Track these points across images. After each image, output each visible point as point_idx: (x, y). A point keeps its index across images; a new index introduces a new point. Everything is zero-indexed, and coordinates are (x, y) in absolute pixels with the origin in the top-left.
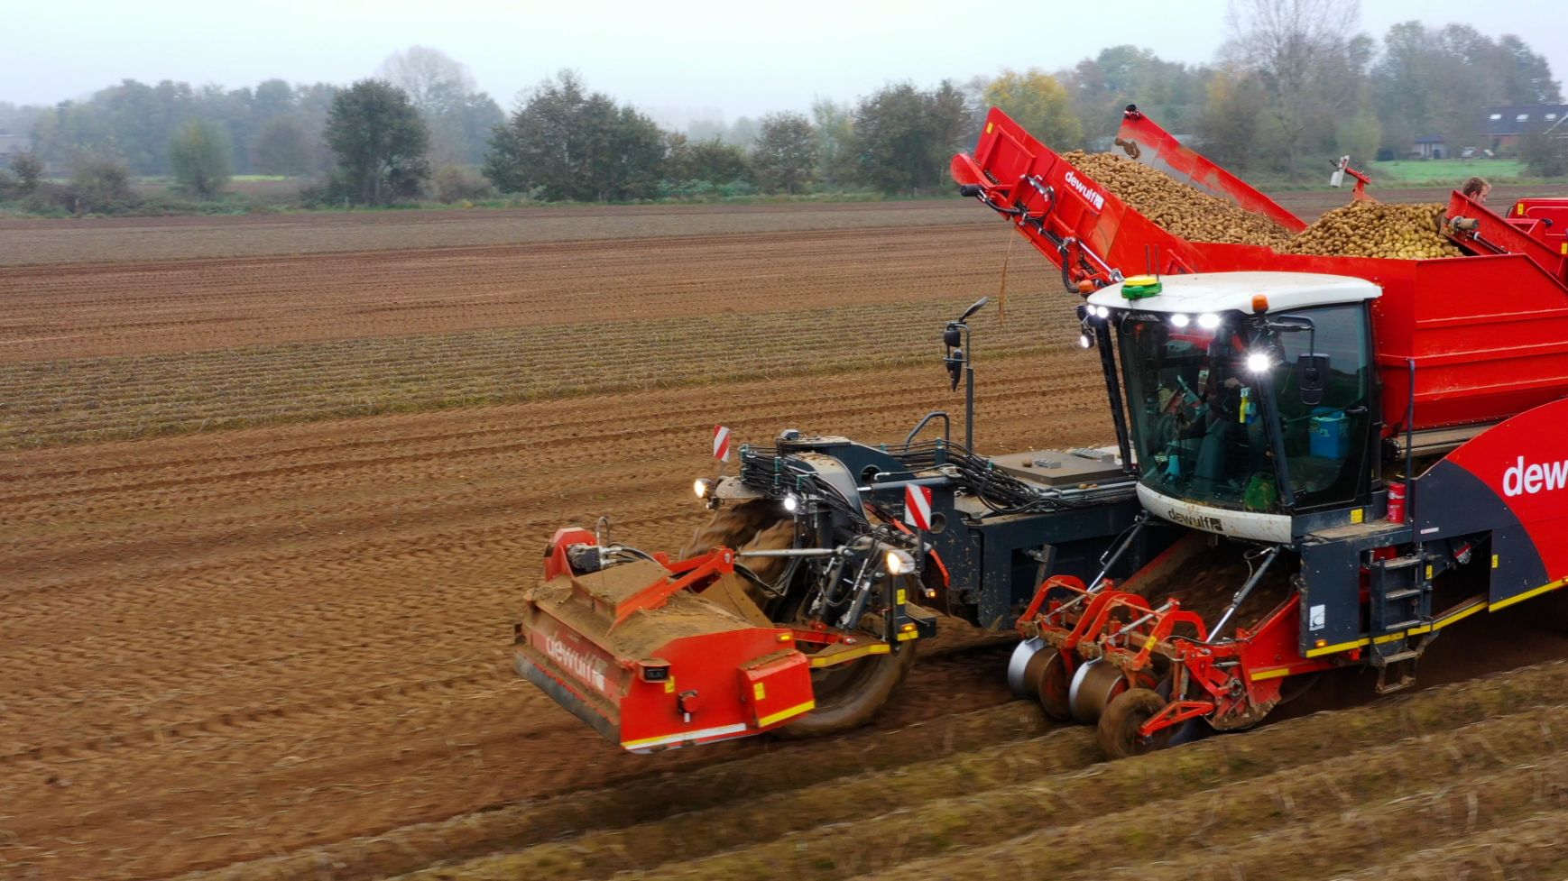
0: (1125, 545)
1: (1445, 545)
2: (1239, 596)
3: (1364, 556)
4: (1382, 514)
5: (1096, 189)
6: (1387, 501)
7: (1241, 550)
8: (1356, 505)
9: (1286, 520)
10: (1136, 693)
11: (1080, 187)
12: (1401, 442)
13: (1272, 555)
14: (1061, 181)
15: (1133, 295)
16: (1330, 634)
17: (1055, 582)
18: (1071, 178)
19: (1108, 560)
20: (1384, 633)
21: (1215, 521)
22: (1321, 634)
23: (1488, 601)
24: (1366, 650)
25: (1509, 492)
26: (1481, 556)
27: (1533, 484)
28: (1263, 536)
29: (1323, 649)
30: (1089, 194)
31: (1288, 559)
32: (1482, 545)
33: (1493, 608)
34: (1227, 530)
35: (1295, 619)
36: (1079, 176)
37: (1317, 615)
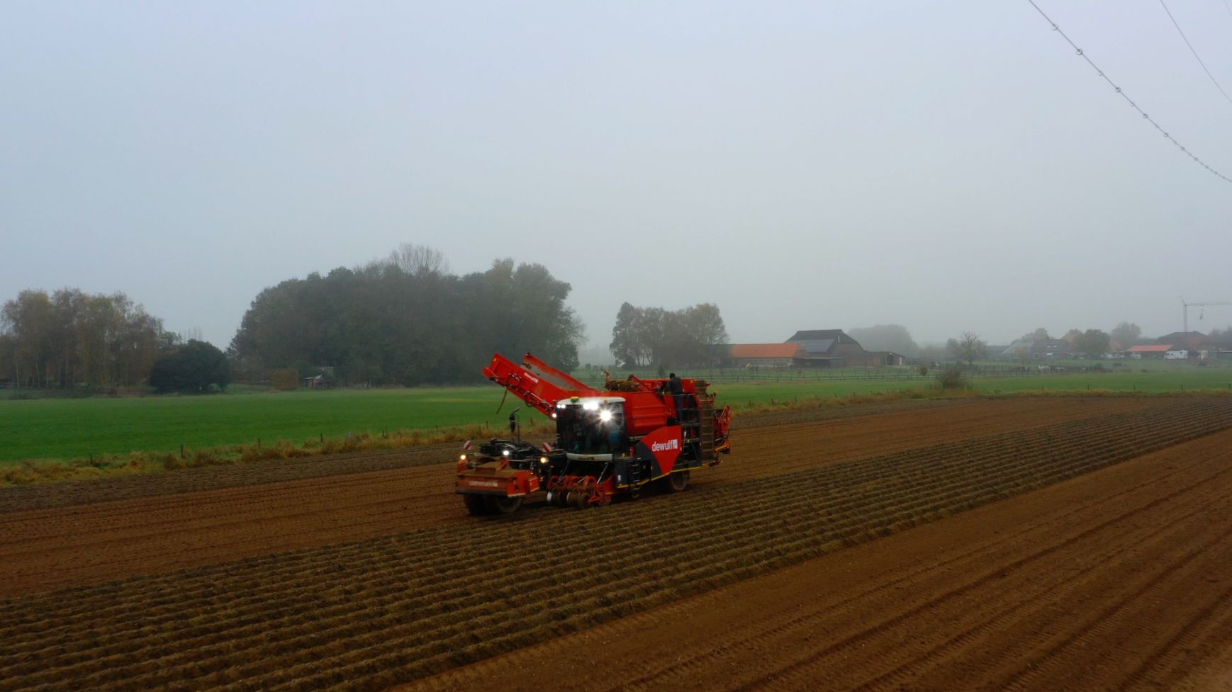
0: (566, 468)
1: (641, 463)
2: (602, 473)
3: (627, 464)
4: (629, 455)
5: (536, 377)
6: (629, 452)
7: (600, 464)
9: (611, 455)
10: (586, 494)
11: (530, 377)
12: (631, 438)
13: (608, 464)
14: (523, 376)
15: (574, 401)
16: (622, 482)
17: (553, 477)
18: (526, 374)
19: (563, 472)
20: (633, 483)
21: (593, 458)
22: (620, 483)
23: (651, 478)
24: (629, 487)
25: (653, 451)
26: (648, 467)
27: (658, 449)
28: (605, 460)
29: (620, 487)
30: (533, 379)
31: (612, 465)
32: (648, 463)
33: (653, 479)
34: (596, 459)
35: (615, 479)
36: (529, 373)
37: (619, 477)
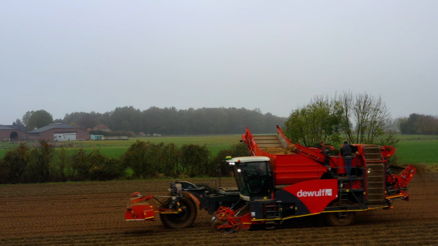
0: (237, 203)
1: (283, 204)
3: (264, 204)
4: (271, 198)
6: (271, 196)
8: (265, 196)
9: (249, 198)
13: (248, 204)
19: (233, 205)
20: (268, 218)
22: (254, 217)
24: (265, 221)
25: (299, 196)
27: (305, 195)
28: (247, 200)
29: (254, 219)
33: (296, 217)
37: (253, 214)
